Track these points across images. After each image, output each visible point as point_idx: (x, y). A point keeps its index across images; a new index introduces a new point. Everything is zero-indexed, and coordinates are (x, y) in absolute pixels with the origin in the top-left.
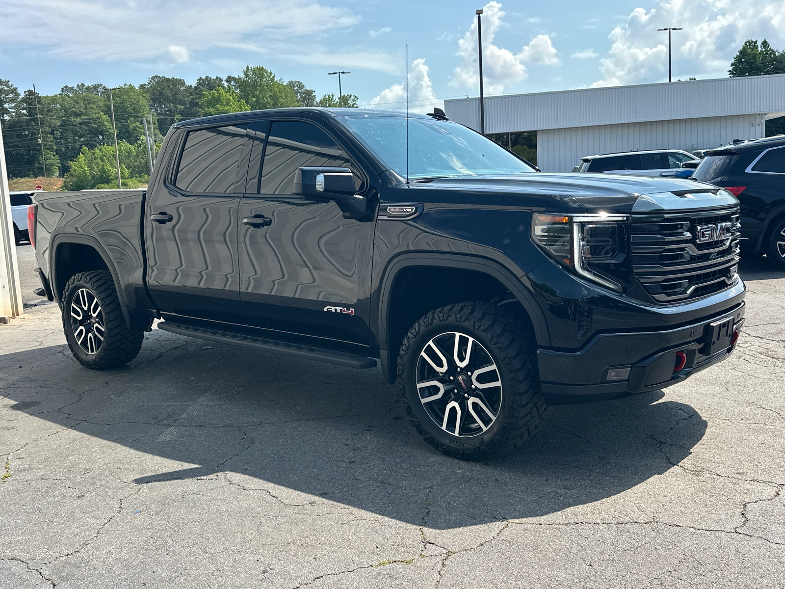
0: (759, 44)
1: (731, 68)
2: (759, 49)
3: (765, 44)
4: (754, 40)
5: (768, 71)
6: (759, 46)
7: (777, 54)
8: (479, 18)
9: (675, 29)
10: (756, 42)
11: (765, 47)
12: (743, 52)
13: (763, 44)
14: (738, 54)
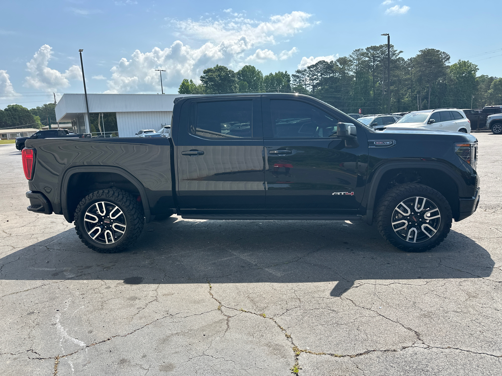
0: (189, 81)
1: (179, 90)
2: (189, 83)
3: (191, 81)
4: (187, 79)
5: (194, 93)
6: (189, 82)
7: (196, 86)
8: (81, 54)
9: (162, 71)
10: (188, 80)
11: (191, 82)
12: (183, 84)
13: (190, 81)
14: (181, 84)
